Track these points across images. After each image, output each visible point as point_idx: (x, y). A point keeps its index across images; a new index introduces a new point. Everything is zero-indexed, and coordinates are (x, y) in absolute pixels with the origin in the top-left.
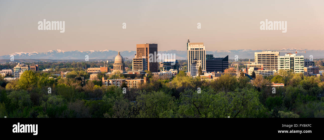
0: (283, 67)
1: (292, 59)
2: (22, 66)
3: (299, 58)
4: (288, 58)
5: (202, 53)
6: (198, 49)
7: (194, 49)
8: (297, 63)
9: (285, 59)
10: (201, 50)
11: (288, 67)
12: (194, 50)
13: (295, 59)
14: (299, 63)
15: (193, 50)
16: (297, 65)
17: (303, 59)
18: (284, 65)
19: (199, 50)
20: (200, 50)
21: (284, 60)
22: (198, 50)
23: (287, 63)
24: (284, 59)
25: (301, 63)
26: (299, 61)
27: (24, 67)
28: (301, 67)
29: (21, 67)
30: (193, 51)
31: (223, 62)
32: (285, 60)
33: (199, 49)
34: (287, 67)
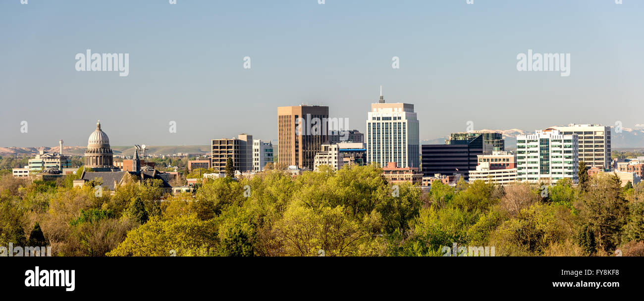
0: (525, 163)
1: (545, 142)
2: (48, 158)
3: (560, 141)
4: (535, 139)
5: (399, 128)
6: (390, 119)
7: (381, 119)
8: (557, 151)
9: (528, 141)
10: (398, 121)
11: (535, 162)
12: (381, 121)
13: (551, 144)
14: (561, 152)
15: (379, 121)
16: (557, 157)
17: (571, 144)
18: (525, 157)
19: (392, 121)
20: (395, 121)
21: (525, 144)
22: (389, 121)
23: (533, 152)
24: (526, 142)
25: (565, 152)
26: (560, 146)
27: (50, 161)
28: (565, 162)
29: (44, 160)
30: (378, 123)
31: (471, 150)
32: (528, 144)
33: (392, 119)
34: (532, 162)
